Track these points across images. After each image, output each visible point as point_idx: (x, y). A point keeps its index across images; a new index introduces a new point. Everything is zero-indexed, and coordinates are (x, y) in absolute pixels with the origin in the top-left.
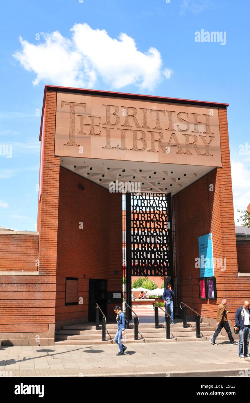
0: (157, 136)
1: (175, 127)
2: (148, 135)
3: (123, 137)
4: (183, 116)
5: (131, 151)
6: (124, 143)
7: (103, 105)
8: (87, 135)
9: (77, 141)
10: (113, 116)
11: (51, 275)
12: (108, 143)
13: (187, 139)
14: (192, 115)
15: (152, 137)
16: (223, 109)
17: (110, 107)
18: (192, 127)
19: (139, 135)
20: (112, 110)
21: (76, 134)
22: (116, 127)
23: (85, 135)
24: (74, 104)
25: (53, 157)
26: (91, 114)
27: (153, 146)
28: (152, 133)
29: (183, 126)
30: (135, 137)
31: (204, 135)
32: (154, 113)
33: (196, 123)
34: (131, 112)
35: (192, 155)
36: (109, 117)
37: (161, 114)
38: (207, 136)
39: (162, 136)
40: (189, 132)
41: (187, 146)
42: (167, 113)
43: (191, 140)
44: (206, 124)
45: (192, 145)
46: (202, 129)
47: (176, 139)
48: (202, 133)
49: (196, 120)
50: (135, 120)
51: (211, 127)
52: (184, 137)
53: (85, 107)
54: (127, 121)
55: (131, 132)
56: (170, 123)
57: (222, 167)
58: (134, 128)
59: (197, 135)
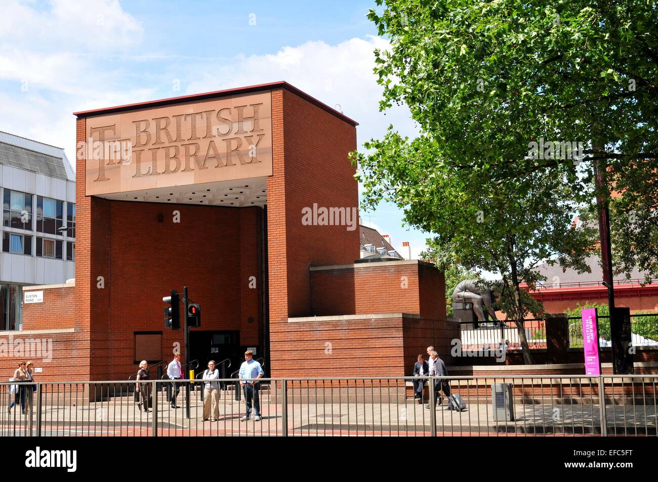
0: (192, 150)
1: (214, 132)
2: (182, 149)
3: (154, 159)
4: (225, 114)
5: (164, 175)
6: (155, 166)
7: (133, 122)
8: (117, 165)
9: (107, 175)
10: (144, 134)
11: (85, 331)
12: (138, 169)
13: (228, 146)
14: (236, 110)
15: (187, 151)
16: (277, 90)
17: (141, 122)
18: (236, 127)
19: (172, 152)
20: (143, 126)
21: (106, 166)
22: (146, 148)
23: (114, 165)
24: (102, 129)
25: (84, 197)
26: (120, 138)
27: (187, 164)
28: (187, 146)
29: (224, 129)
30: (167, 155)
31: (250, 134)
32: (189, 118)
33: (241, 119)
34: (163, 123)
35: (235, 166)
36: (140, 136)
37: (198, 117)
38: (255, 134)
39: (198, 149)
40: (232, 135)
41: (228, 155)
42: (204, 115)
43: (234, 145)
44: (254, 118)
45: (235, 153)
46: (248, 126)
47: (215, 149)
48: (249, 132)
49: (240, 115)
50: (168, 134)
51: (261, 121)
52: (224, 143)
53: (114, 130)
54: (158, 137)
55: (163, 150)
56: (209, 128)
57: (273, 176)
58: (167, 144)
59: (242, 136)
